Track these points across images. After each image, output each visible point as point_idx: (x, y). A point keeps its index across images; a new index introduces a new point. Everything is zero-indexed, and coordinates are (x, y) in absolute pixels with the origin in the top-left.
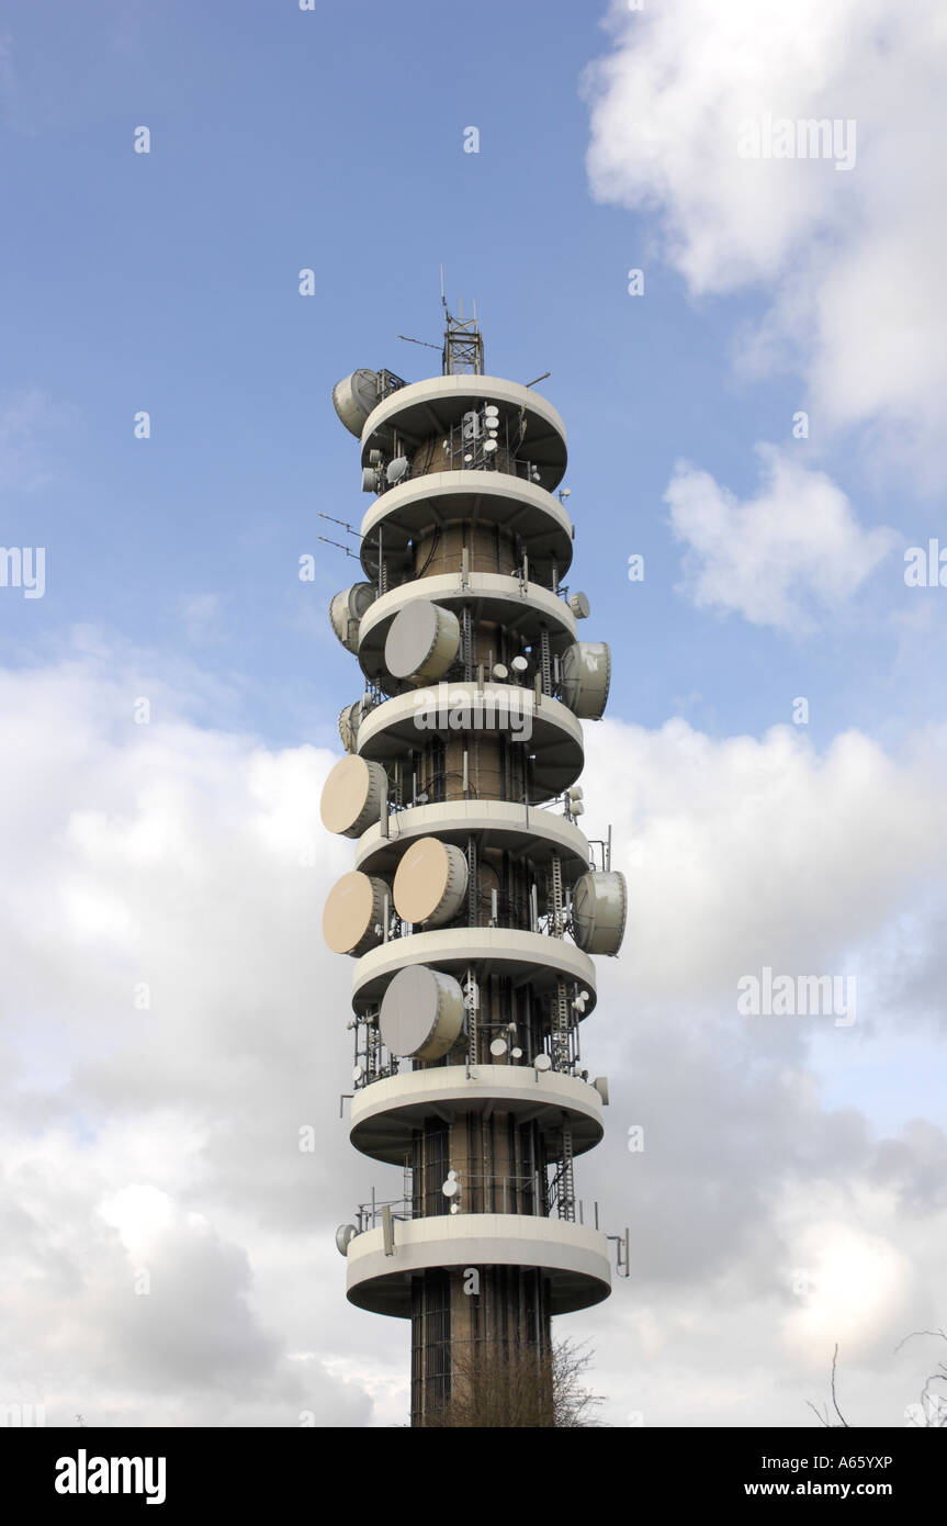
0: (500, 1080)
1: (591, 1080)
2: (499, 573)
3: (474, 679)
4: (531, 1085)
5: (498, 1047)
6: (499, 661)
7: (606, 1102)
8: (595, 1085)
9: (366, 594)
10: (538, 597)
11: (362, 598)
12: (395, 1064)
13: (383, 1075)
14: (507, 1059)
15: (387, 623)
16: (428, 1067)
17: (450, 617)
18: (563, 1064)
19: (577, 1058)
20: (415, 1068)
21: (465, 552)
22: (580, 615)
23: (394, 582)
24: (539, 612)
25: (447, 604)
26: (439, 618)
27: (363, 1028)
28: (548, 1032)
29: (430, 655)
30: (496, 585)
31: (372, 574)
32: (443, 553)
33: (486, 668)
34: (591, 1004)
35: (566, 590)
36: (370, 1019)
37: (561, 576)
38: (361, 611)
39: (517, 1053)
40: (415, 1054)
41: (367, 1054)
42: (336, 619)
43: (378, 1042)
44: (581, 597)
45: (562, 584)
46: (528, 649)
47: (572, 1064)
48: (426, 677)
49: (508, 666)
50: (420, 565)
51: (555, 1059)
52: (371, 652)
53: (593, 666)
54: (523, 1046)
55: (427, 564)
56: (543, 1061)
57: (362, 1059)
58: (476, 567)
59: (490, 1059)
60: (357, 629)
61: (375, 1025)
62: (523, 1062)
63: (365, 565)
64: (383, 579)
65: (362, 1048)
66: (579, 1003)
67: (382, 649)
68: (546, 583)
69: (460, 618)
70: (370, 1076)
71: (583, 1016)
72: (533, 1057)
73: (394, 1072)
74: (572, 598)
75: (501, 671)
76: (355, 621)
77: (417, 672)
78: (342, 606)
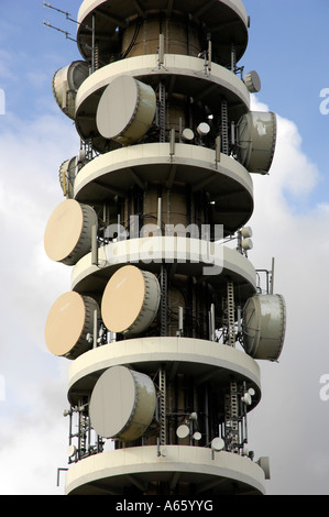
0: (184, 458)
1: (256, 459)
2: (188, 54)
3: (167, 141)
4: (208, 461)
5: (183, 431)
6: (187, 126)
7: (267, 477)
8: (259, 463)
9: (80, 71)
10: (219, 74)
11: (79, 74)
12: (101, 444)
13: (92, 452)
14: (190, 441)
15: (98, 93)
16: (127, 447)
17: (148, 89)
18: (233, 445)
19: (245, 441)
20: (117, 448)
21: (161, 37)
22: (253, 89)
23: (104, 62)
24: (220, 87)
25: (146, 79)
26: (139, 90)
27: (76, 415)
28: (222, 420)
29: (132, 120)
30: (185, 64)
31: (86, 54)
32: (144, 39)
33: (177, 131)
34: (256, 399)
35: (242, 69)
36: (82, 408)
37: (238, 58)
38: (77, 84)
39: (198, 436)
40: (117, 436)
41: (79, 436)
42: (57, 90)
43: (88, 426)
44: (254, 75)
45: (239, 65)
46: (211, 117)
47: (241, 446)
48: (128, 139)
49: (195, 130)
50: (125, 48)
51: (227, 442)
52: (85, 118)
53: (262, 131)
54: (202, 431)
55: (130, 47)
56: (218, 443)
57: (75, 440)
58: (170, 50)
59: (176, 441)
60: (74, 98)
61: (86, 413)
62: (202, 443)
63: (81, 47)
64: (95, 58)
65: (75, 431)
66: (247, 398)
67: (94, 115)
68: (226, 63)
69: (157, 91)
70: (81, 454)
71: (250, 408)
72: (210, 440)
73: (100, 450)
74: (246, 76)
75: (189, 134)
76: (72, 92)
77: (122, 134)
78: (62, 78)
